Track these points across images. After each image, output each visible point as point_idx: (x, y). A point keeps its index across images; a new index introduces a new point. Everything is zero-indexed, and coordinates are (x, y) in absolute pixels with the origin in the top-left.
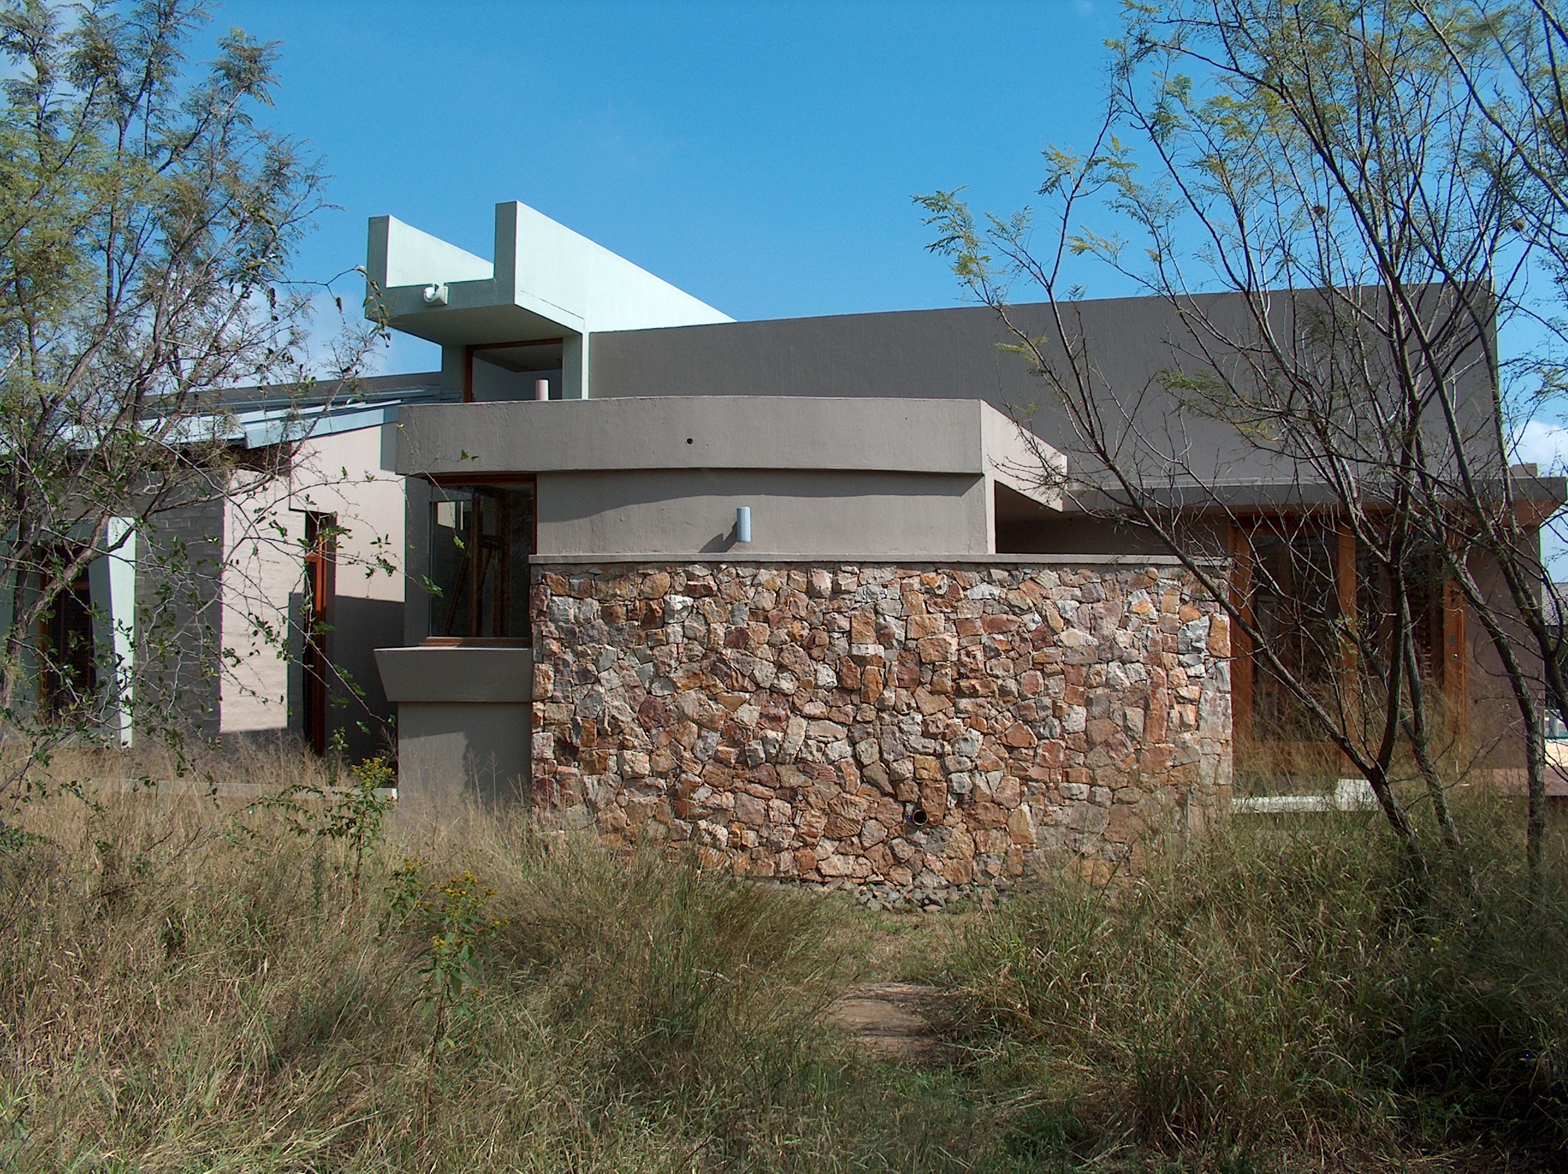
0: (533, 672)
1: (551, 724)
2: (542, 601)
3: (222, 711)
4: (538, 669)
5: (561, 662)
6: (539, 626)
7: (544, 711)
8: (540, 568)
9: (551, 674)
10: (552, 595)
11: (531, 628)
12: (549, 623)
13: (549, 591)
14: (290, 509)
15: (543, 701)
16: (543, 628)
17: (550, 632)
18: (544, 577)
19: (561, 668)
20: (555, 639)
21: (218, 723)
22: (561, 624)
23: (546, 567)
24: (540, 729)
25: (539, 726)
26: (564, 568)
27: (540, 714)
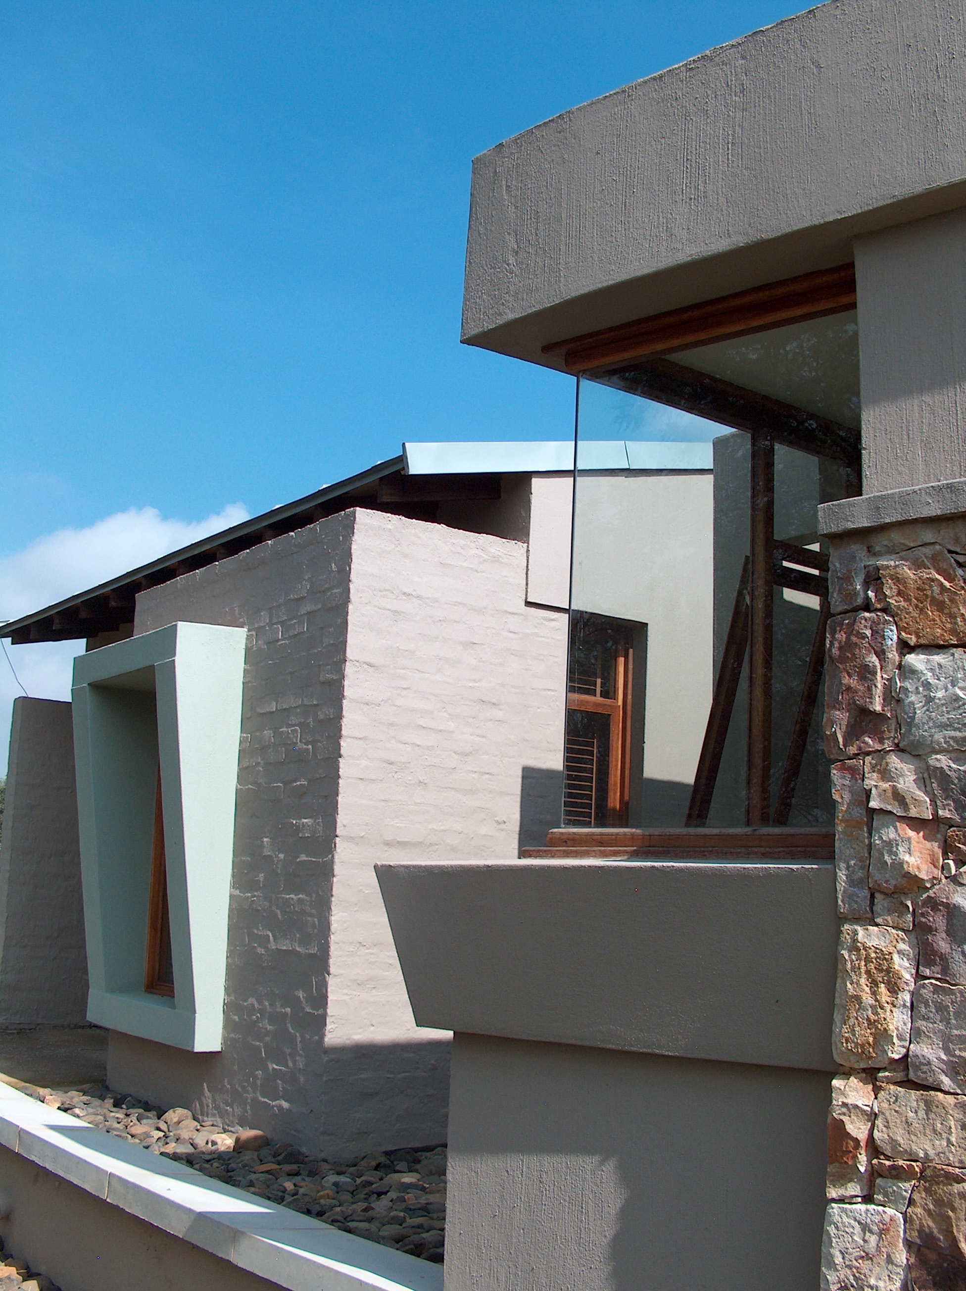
0: (836, 960)
1: (897, 1173)
2: (866, 673)
3: (331, 997)
4: (854, 947)
5: (939, 921)
6: (857, 775)
7: (872, 1117)
8: (857, 549)
9: (903, 967)
10: (905, 647)
11: (828, 781)
12: (894, 761)
13: (892, 635)
14: (529, 604)
15: (870, 1075)
16: (872, 780)
17: (899, 797)
18: (874, 579)
19: (942, 944)
20: (917, 823)
21: (321, 1021)
22: (942, 761)
23: (880, 542)
24: (853, 1189)
25: (847, 1174)
26: (945, 537)
27: (857, 1129)
